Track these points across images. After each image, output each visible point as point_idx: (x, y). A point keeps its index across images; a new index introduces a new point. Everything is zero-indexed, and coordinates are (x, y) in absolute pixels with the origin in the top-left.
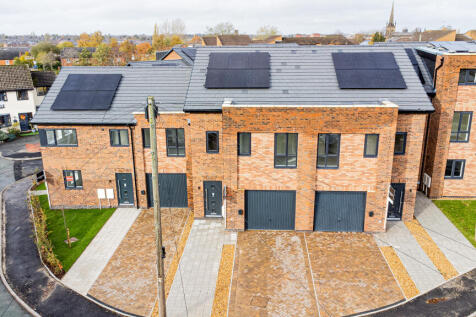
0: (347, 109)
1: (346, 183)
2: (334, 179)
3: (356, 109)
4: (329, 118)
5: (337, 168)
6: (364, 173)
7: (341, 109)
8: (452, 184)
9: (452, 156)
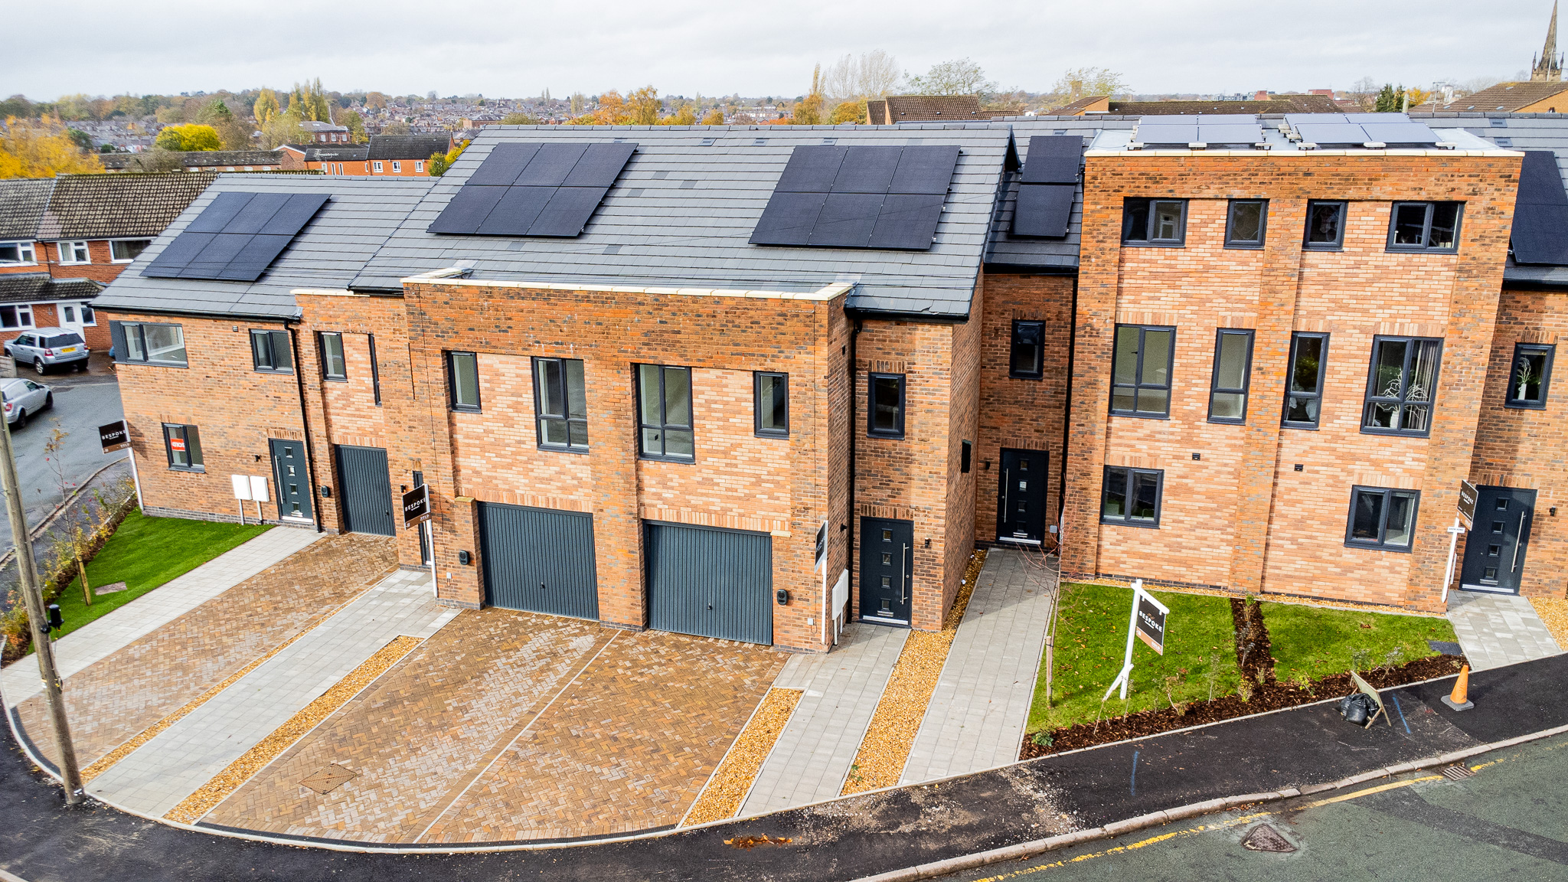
0: (695, 299)
1: (717, 505)
2: (685, 490)
3: (719, 300)
4: (653, 323)
5: (692, 461)
6: (759, 481)
7: (680, 299)
8: (1126, 540)
9: (1121, 457)
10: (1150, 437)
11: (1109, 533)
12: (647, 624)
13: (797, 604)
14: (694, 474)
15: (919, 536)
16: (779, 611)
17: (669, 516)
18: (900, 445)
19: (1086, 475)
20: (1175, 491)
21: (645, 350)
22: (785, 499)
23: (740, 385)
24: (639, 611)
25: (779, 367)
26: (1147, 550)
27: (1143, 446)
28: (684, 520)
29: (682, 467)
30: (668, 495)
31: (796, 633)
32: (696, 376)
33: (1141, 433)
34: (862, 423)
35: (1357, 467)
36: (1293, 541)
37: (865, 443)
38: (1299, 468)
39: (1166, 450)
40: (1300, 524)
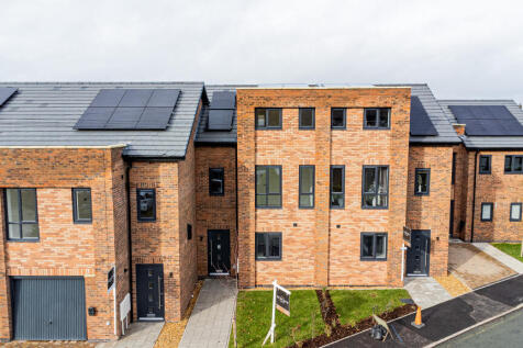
5: (38, 240)
8: (268, 267)
9: (262, 228)
10: (275, 217)
11: (260, 264)
12: (13, 337)
13: (100, 314)
14: (39, 247)
15: (166, 272)
16: (90, 320)
17: (25, 273)
18: (154, 225)
19: (247, 237)
20: (287, 242)
21: (8, 180)
22: (91, 257)
23: (64, 196)
24: (8, 330)
25: (85, 184)
26: (277, 271)
27: (272, 222)
28: (34, 274)
29: (32, 244)
30: (24, 260)
31: (100, 331)
32: (39, 193)
33: (271, 215)
34: (134, 215)
35: (362, 224)
36: (339, 260)
37: (136, 225)
38: (338, 226)
39: (282, 222)
40: (341, 252)
